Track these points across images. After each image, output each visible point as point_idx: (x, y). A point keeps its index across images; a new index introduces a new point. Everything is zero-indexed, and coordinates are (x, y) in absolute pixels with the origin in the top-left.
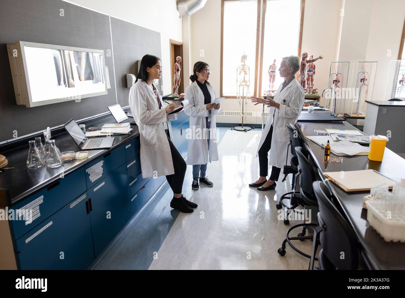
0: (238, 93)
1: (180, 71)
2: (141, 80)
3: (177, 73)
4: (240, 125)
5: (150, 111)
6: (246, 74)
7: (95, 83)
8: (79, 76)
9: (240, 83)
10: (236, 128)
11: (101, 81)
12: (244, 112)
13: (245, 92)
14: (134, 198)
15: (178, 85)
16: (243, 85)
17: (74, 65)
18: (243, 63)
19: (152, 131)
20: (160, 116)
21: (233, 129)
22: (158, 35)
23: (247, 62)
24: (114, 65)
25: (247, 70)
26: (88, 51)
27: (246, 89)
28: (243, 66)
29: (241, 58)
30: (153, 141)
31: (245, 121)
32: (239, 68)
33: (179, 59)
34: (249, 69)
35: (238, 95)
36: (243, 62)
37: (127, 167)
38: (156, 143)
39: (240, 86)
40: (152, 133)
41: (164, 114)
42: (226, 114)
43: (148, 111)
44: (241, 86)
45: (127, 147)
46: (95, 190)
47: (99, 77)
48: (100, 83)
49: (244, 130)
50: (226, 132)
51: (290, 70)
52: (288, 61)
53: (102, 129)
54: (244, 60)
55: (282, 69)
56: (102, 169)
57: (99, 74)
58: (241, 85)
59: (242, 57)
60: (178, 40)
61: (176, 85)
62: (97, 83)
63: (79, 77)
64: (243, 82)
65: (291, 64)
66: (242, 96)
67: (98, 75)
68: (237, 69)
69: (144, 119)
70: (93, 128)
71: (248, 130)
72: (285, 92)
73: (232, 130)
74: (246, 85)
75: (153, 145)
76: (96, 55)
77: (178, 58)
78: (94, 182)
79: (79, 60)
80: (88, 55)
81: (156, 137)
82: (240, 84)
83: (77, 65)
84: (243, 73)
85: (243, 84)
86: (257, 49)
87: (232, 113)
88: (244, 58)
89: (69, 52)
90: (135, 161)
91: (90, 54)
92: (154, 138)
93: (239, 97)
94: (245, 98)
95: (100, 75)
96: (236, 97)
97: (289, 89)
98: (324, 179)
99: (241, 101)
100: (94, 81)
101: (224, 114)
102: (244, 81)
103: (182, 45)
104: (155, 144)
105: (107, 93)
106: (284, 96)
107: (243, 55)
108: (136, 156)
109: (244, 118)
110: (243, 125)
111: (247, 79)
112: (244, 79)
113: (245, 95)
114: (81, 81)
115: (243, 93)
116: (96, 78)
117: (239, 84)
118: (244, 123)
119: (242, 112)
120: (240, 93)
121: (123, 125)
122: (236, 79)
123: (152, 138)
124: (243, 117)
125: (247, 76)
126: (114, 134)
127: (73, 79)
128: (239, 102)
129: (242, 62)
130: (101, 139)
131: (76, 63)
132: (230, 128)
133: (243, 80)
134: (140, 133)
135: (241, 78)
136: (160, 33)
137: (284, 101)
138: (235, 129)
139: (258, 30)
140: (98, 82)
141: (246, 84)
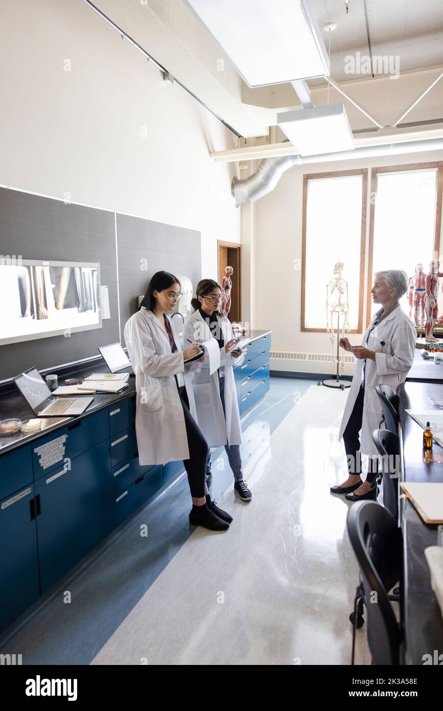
0: (330, 323)
1: (230, 290)
2: (145, 308)
3: (226, 292)
4: (334, 377)
5: (159, 355)
6: (342, 293)
7: (82, 311)
8: (56, 302)
9: (333, 308)
10: (327, 382)
11: (92, 309)
12: (340, 355)
13: (341, 322)
14: (122, 496)
15: (227, 311)
16: (338, 312)
17: (50, 287)
18: (337, 276)
19: (156, 388)
20: (173, 364)
21: (321, 383)
22: (196, 235)
23: (344, 273)
24: (118, 284)
25: (343, 286)
26: (73, 266)
27: (342, 317)
28: (338, 281)
29: (333, 268)
30: (157, 404)
31: (341, 371)
32: (331, 283)
33: (229, 271)
34: (347, 285)
35: (330, 327)
36: (338, 274)
37: (110, 445)
38: (161, 407)
39: (332, 312)
40: (156, 392)
41: (180, 361)
42: (309, 359)
43: (157, 356)
44: (334, 313)
45: (112, 414)
46: (49, 481)
47: (89, 303)
48: (90, 312)
49: (339, 386)
50: (309, 387)
51: (392, 292)
52: (388, 277)
53: (83, 382)
54: (338, 270)
55: (377, 290)
56: (64, 448)
57: (89, 299)
58: (334, 311)
59: (336, 266)
60: (233, 240)
61: (224, 311)
62: (85, 311)
63: (56, 304)
64: (337, 306)
65: (394, 283)
66: (337, 328)
67: (87, 300)
68: (327, 286)
69: (149, 367)
70: (73, 380)
71: (346, 387)
72: (382, 329)
73: (319, 385)
74: (343, 311)
75: (157, 411)
76: (87, 270)
77: (228, 269)
78: (47, 468)
79: (57, 280)
80: (72, 272)
81: (161, 398)
82: (332, 310)
83: (54, 286)
84: (337, 292)
85: (338, 309)
86: (363, 253)
87: (320, 357)
88: (339, 267)
89: (43, 268)
90: (126, 436)
91: (77, 271)
92: (159, 399)
93: (330, 330)
94: (341, 332)
95: (91, 300)
96: (326, 329)
97: (390, 324)
98: (401, 494)
99: (334, 337)
100: (80, 309)
101: (307, 358)
102: (340, 304)
103: (239, 248)
104: (160, 409)
105: (101, 327)
106: (382, 335)
107: (337, 263)
108: (129, 427)
109: (340, 366)
110: (338, 377)
111: (343, 301)
112: (339, 301)
113: (341, 327)
114: (58, 309)
115: (338, 324)
116: (83, 304)
117: (330, 309)
118: (340, 374)
119: (337, 355)
120: (332, 324)
121: (118, 376)
122: (326, 302)
123: (156, 399)
124: (338, 364)
125: (344, 297)
126: (97, 391)
127: (46, 306)
128: (331, 338)
129: (335, 273)
130: (74, 399)
131: (52, 284)
132: (317, 383)
133: (337, 302)
134: (137, 391)
135: (334, 298)
136: (200, 232)
137: (383, 343)
138: (324, 385)
139: (364, 222)
140: (88, 310)
141: (342, 308)
